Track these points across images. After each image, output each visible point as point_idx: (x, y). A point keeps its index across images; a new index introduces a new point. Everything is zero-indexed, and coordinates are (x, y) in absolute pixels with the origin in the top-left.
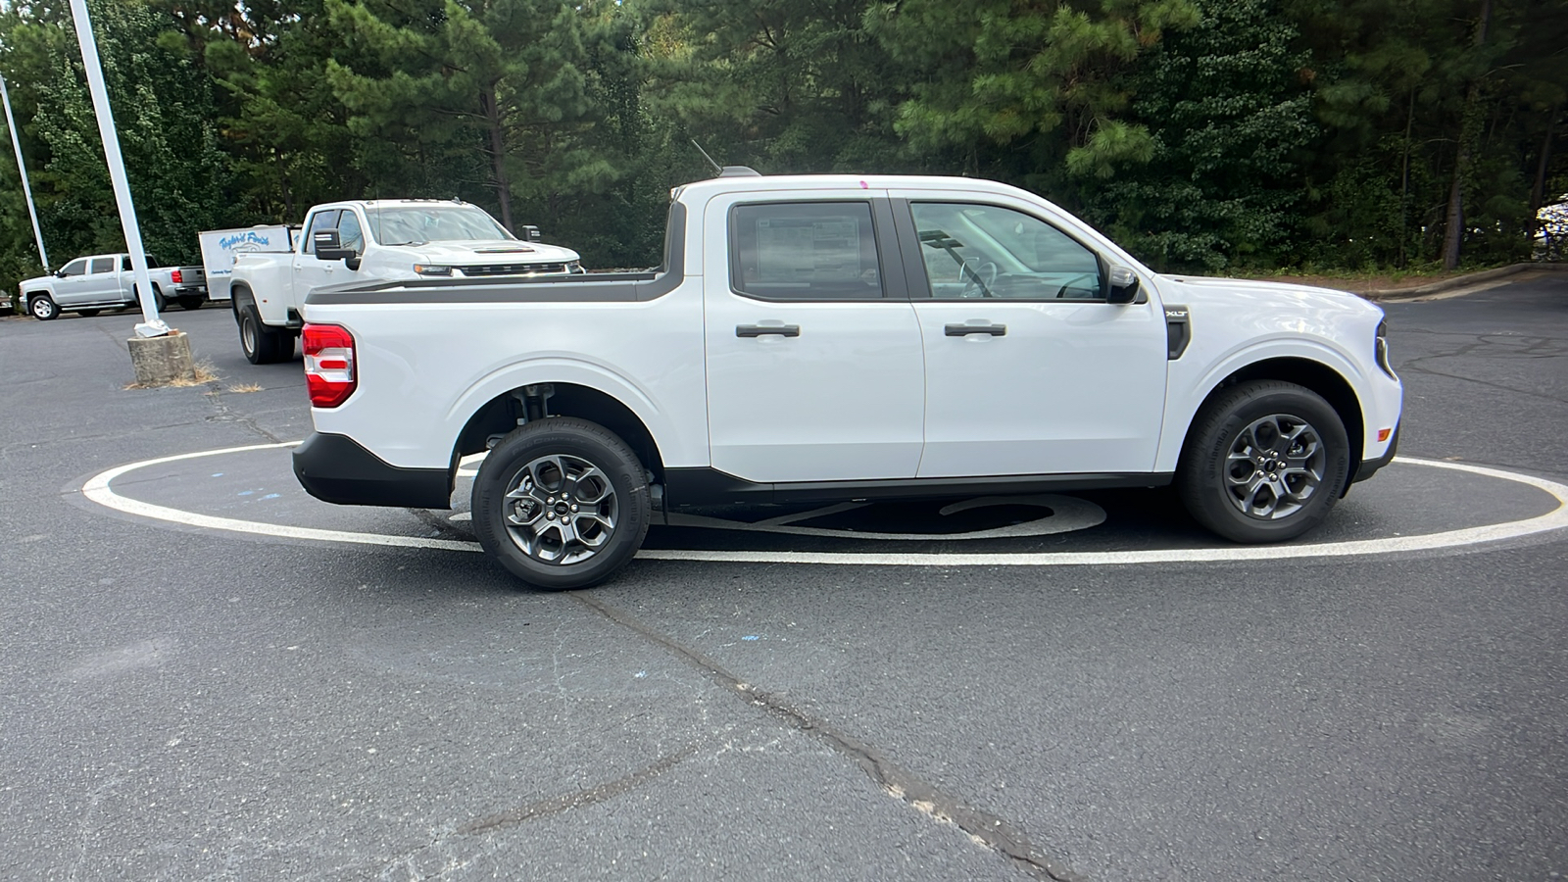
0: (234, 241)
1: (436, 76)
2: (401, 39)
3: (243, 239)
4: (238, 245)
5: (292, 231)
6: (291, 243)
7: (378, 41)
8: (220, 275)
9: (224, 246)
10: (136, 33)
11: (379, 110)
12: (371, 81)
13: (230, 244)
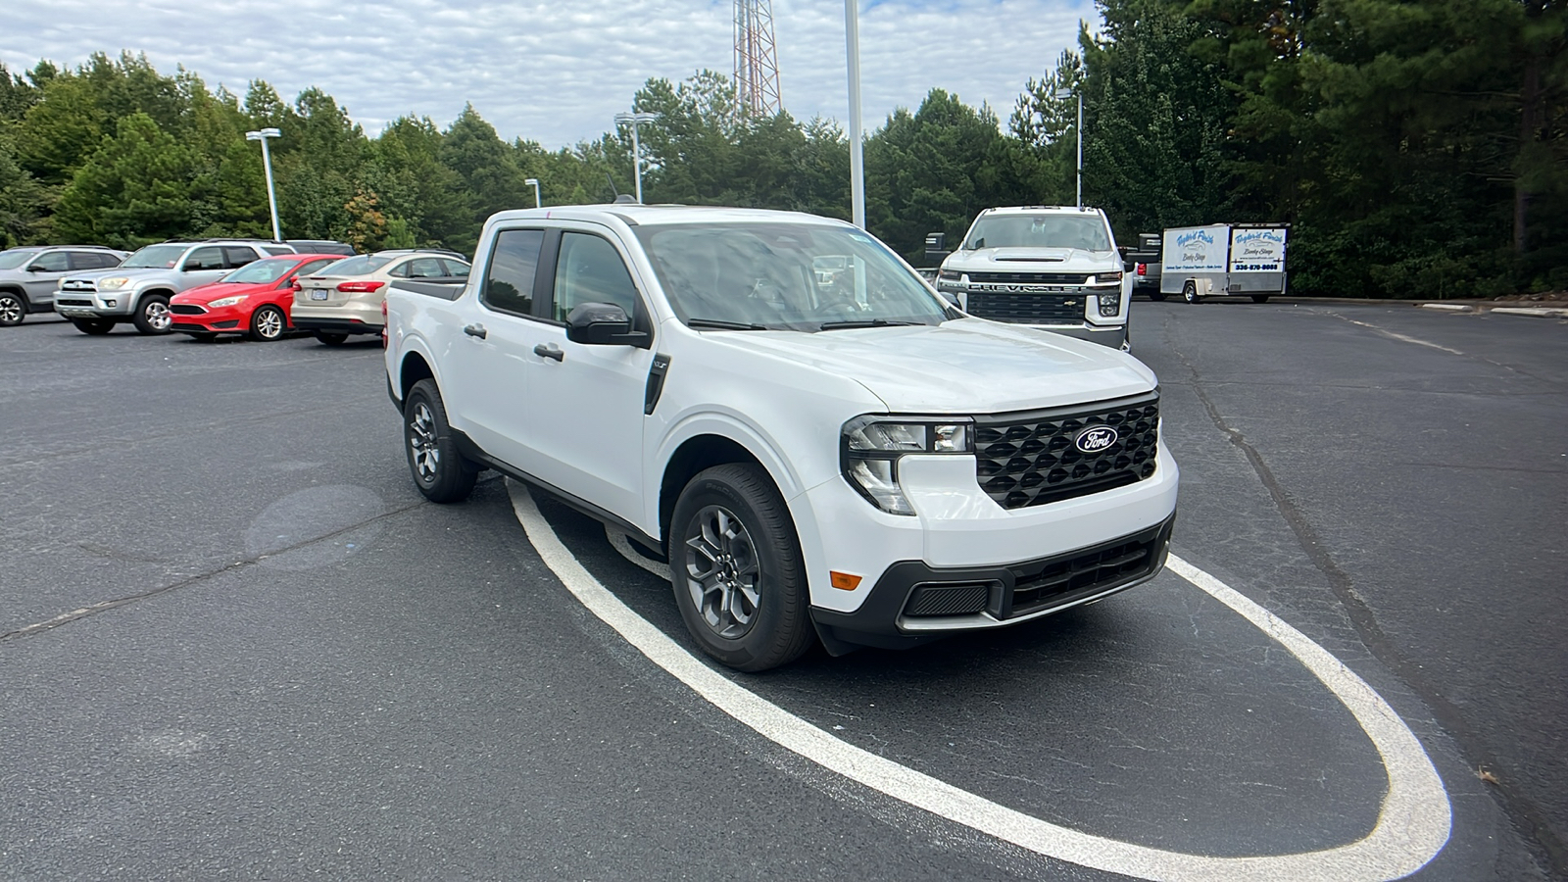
0: (1188, 238)
1: (1434, 53)
2: (1394, 17)
3: (1194, 237)
4: (1191, 241)
5: (1235, 231)
6: (1230, 243)
7: (1364, 22)
8: (1175, 271)
9: (1179, 244)
10: (1173, 45)
11: (1356, 99)
12: (1351, 67)
13: (1184, 241)
